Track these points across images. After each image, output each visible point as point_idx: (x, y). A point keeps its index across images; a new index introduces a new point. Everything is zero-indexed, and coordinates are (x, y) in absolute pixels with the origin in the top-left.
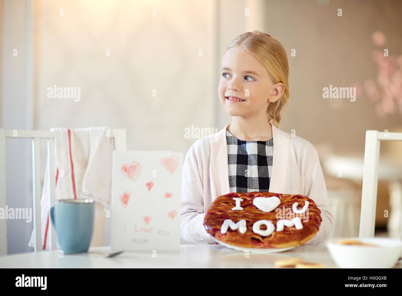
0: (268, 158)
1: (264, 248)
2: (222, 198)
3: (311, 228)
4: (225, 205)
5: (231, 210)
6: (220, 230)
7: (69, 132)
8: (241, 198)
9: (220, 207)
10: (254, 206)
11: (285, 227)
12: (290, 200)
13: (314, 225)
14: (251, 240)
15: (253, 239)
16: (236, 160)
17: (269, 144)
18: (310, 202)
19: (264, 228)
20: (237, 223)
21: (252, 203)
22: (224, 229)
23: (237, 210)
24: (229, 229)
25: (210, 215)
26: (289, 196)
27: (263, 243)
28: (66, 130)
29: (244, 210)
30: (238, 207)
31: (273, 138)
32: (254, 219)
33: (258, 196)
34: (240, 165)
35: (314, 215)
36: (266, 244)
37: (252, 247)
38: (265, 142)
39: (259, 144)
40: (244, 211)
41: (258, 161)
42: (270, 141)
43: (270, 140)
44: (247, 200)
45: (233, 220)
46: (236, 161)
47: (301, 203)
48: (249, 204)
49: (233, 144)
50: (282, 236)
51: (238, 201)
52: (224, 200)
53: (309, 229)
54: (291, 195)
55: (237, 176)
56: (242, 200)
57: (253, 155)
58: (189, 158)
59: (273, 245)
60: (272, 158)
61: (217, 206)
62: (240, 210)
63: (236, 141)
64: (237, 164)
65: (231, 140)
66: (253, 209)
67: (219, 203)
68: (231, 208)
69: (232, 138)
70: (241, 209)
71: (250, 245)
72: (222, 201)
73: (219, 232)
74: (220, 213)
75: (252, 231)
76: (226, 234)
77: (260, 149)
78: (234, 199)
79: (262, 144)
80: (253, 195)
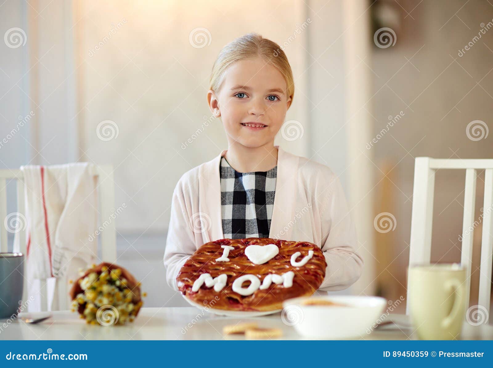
0: (267, 195)
1: (244, 310)
2: (208, 245)
3: (304, 286)
4: (208, 255)
5: (215, 261)
6: (191, 287)
7: (42, 170)
8: (233, 246)
9: (201, 257)
10: (246, 256)
11: (273, 283)
12: (291, 249)
13: (311, 282)
14: (227, 300)
15: (230, 299)
16: (232, 199)
17: (270, 175)
18: (314, 252)
19: (247, 284)
20: (215, 279)
21: (244, 252)
22: (196, 286)
23: (222, 262)
24: (203, 287)
25: (186, 267)
26: (293, 244)
27: (242, 304)
28: (38, 168)
29: (230, 261)
30: (224, 258)
31: (276, 167)
32: (240, 273)
33: (254, 244)
34: (237, 205)
35: (315, 269)
36: (245, 306)
37: (228, 309)
38: (266, 172)
39: (258, 176)
40: (230, 263)
41: (255, 197)
42: (273, 171)
43: (272, 169)
44: (240, 248)
45: (211, 275)
46: (232, 201)
47: (304, 252)
48: (240, 254)
49: (230, 178)
50: (265, 295)
51: (227, 249)
52: (209, 248)
53: (301, 286)
54: (295, 242)
55: (232, 219)
56: (233, 248)
57: (250, 191)
58: (176, 197)
59: (253, 307)
60: (273, 194)
61: (198, 256)
62: (225, 262)
63: (233, 174)
64: (233, 204)
65: (227, 172)
66: (243, 260)
67: (202, 252)
68: (215, 259)
69: (229, 170)
70: (228, 260)
71: (226, 307)
72: (207, 250)
73: (190, 288)
74: (198, 266)
75: (232, 290)
76: (197, 292)
77: (259, 181)
78: (222, 247)
79: (261, 176)
80: (248, 242)
